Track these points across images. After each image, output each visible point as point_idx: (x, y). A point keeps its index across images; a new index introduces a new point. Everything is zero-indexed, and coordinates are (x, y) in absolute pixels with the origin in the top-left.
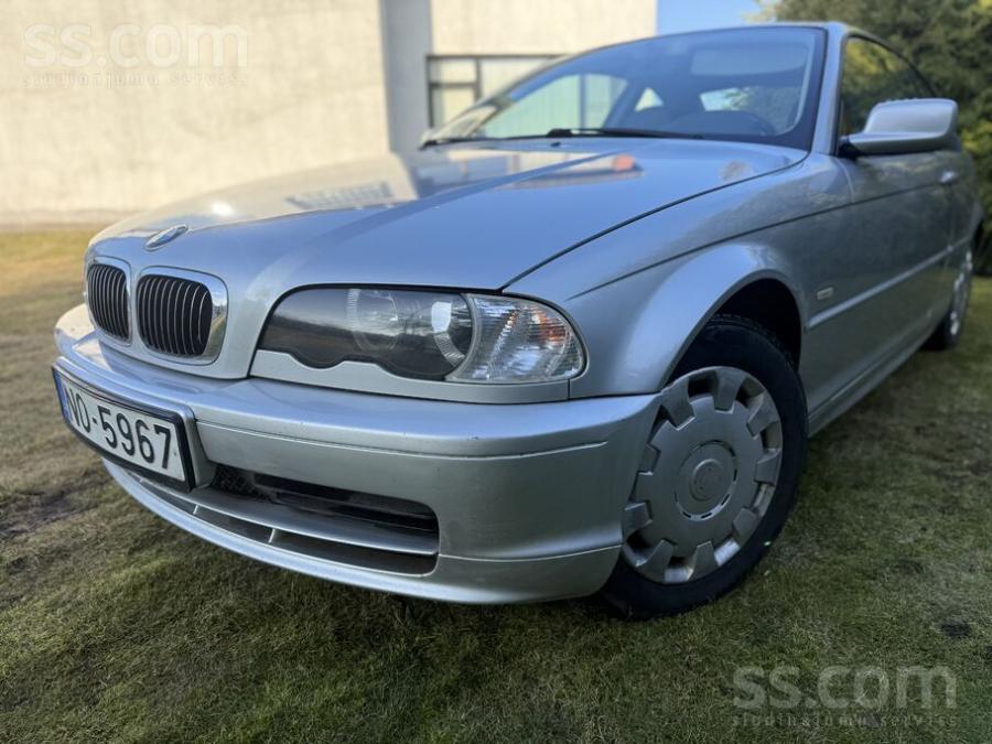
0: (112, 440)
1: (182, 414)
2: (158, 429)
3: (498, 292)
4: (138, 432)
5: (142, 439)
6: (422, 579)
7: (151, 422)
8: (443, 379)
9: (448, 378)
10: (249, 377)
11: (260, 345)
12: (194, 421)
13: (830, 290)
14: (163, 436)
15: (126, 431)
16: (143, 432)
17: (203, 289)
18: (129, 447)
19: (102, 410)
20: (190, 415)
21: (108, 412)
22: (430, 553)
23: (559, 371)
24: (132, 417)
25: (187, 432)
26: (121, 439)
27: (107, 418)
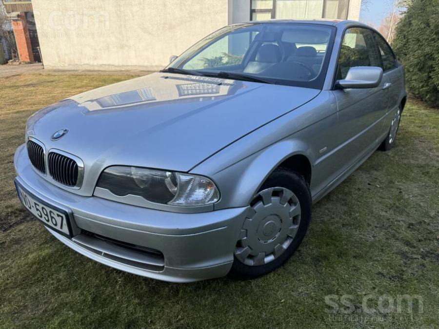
0: (40, 215)
1: (67, 211)
2: (58, 215)
3: (187, 173)
4: (50, 214)
5: (52, 218)
6: (159, 273)
7: (56, 212)
8: (166, 203)
9: (169, 203)
10: (93, 196)
11: (97, 185)
12: (72, 214)
13: (326, 148)
14: (60, 218)
15: (46, 213)
16: (52, 215)
17: (74, 162)
18: (47, 219)
19: (35, 204)
20: (70, 211)
21: (38, 205)
22: (162, 265)
24: (48, 209)
25: (70, 218)
26: (43, 216)
27: (38, 207)
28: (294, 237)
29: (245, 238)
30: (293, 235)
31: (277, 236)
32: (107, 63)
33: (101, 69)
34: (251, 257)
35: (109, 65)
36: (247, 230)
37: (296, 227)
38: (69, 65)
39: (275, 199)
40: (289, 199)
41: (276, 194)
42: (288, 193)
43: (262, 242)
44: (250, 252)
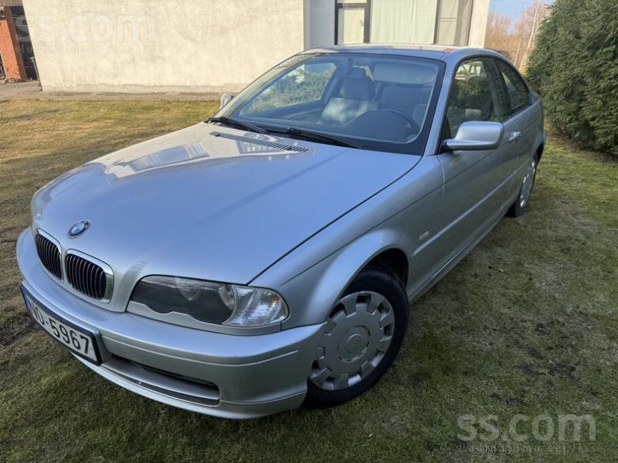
0: (57, 334)
1: (93, 332)
2: (82, 337)
3: (247, 285)
4: (72, 336)
5: (73, 339)
6: (213, 408)
7: (79, 333)
8: (220, 324)
9: (223, 323)
10: (126, 311)
11: (131, 299)
12: (100, 335)
13: (427, 232)
14: (85, 341)
15: (65, 333)
16: (74, 336)
17: (101, 270)
18: (67, 340)
19: (51, 320)
20: (97, 332)
21: (55, 322)
22: (216, 398)
23: (277, 317)
24: (69, 329)
25: (97, 341)
26: (62, 335)
27: (53, 324)
28: (385, 351)
29: (323, 357)
30: (385, 349)
31: (364, 352)
32: (133, 83)
33: (124, 91)
34: (330, 379)
35: (136, 85)
36: (324, 348)
37: (389, 338)
38: (78, 85)
39: (361, 306)
40: (378, 305)
41: (361, 299)
42: (377, 298)
43: (344, 360)
44: (329, 374)
